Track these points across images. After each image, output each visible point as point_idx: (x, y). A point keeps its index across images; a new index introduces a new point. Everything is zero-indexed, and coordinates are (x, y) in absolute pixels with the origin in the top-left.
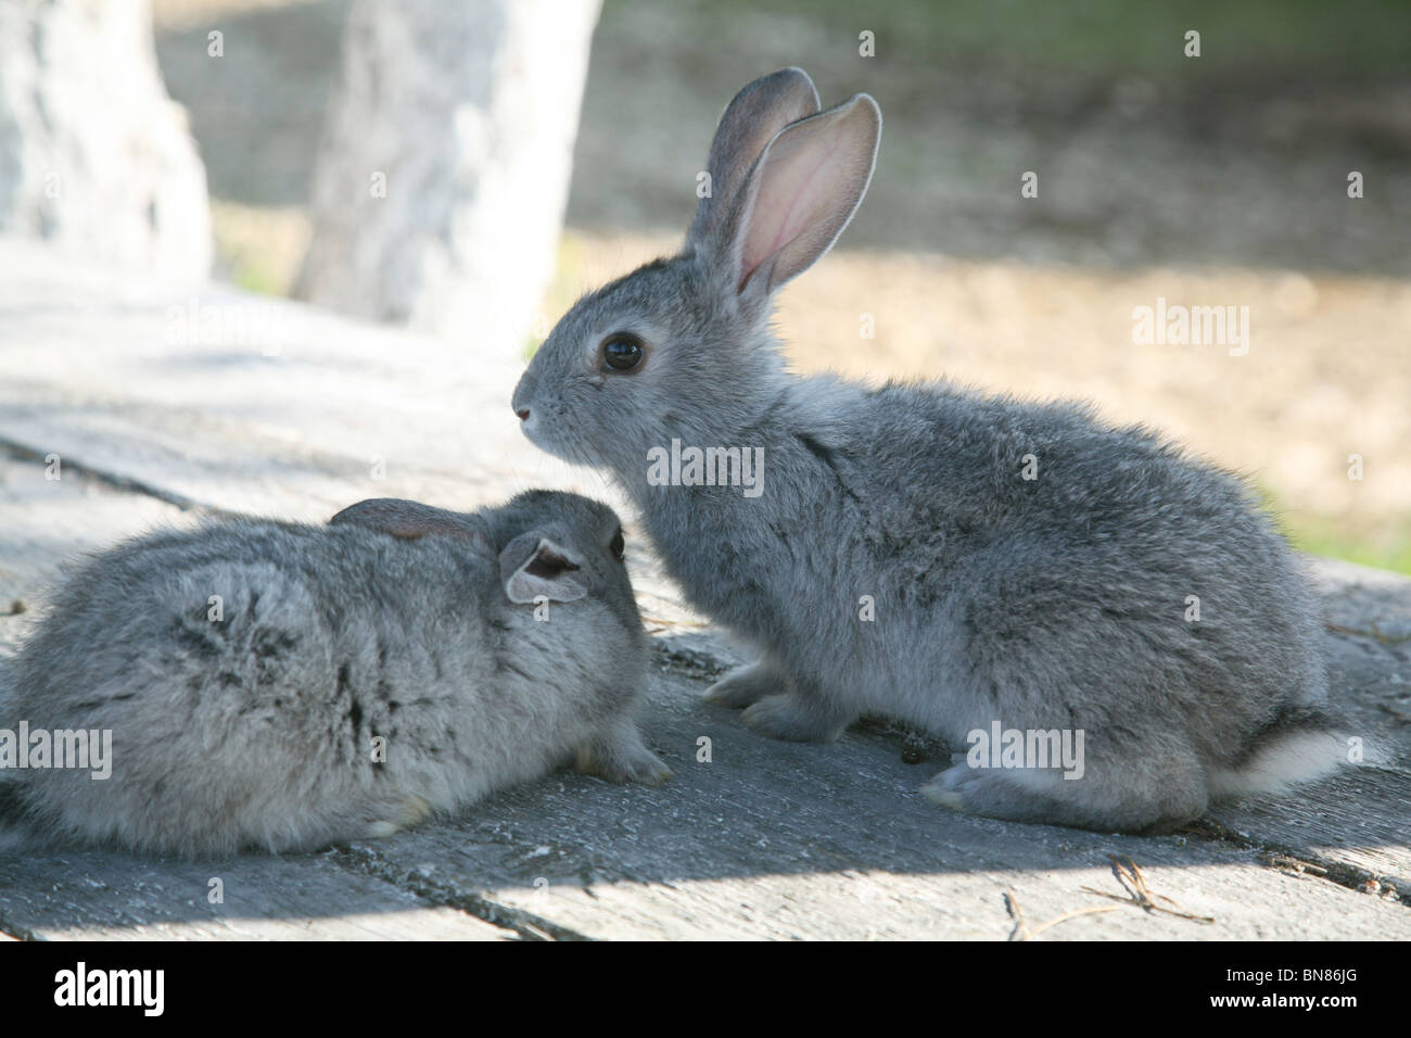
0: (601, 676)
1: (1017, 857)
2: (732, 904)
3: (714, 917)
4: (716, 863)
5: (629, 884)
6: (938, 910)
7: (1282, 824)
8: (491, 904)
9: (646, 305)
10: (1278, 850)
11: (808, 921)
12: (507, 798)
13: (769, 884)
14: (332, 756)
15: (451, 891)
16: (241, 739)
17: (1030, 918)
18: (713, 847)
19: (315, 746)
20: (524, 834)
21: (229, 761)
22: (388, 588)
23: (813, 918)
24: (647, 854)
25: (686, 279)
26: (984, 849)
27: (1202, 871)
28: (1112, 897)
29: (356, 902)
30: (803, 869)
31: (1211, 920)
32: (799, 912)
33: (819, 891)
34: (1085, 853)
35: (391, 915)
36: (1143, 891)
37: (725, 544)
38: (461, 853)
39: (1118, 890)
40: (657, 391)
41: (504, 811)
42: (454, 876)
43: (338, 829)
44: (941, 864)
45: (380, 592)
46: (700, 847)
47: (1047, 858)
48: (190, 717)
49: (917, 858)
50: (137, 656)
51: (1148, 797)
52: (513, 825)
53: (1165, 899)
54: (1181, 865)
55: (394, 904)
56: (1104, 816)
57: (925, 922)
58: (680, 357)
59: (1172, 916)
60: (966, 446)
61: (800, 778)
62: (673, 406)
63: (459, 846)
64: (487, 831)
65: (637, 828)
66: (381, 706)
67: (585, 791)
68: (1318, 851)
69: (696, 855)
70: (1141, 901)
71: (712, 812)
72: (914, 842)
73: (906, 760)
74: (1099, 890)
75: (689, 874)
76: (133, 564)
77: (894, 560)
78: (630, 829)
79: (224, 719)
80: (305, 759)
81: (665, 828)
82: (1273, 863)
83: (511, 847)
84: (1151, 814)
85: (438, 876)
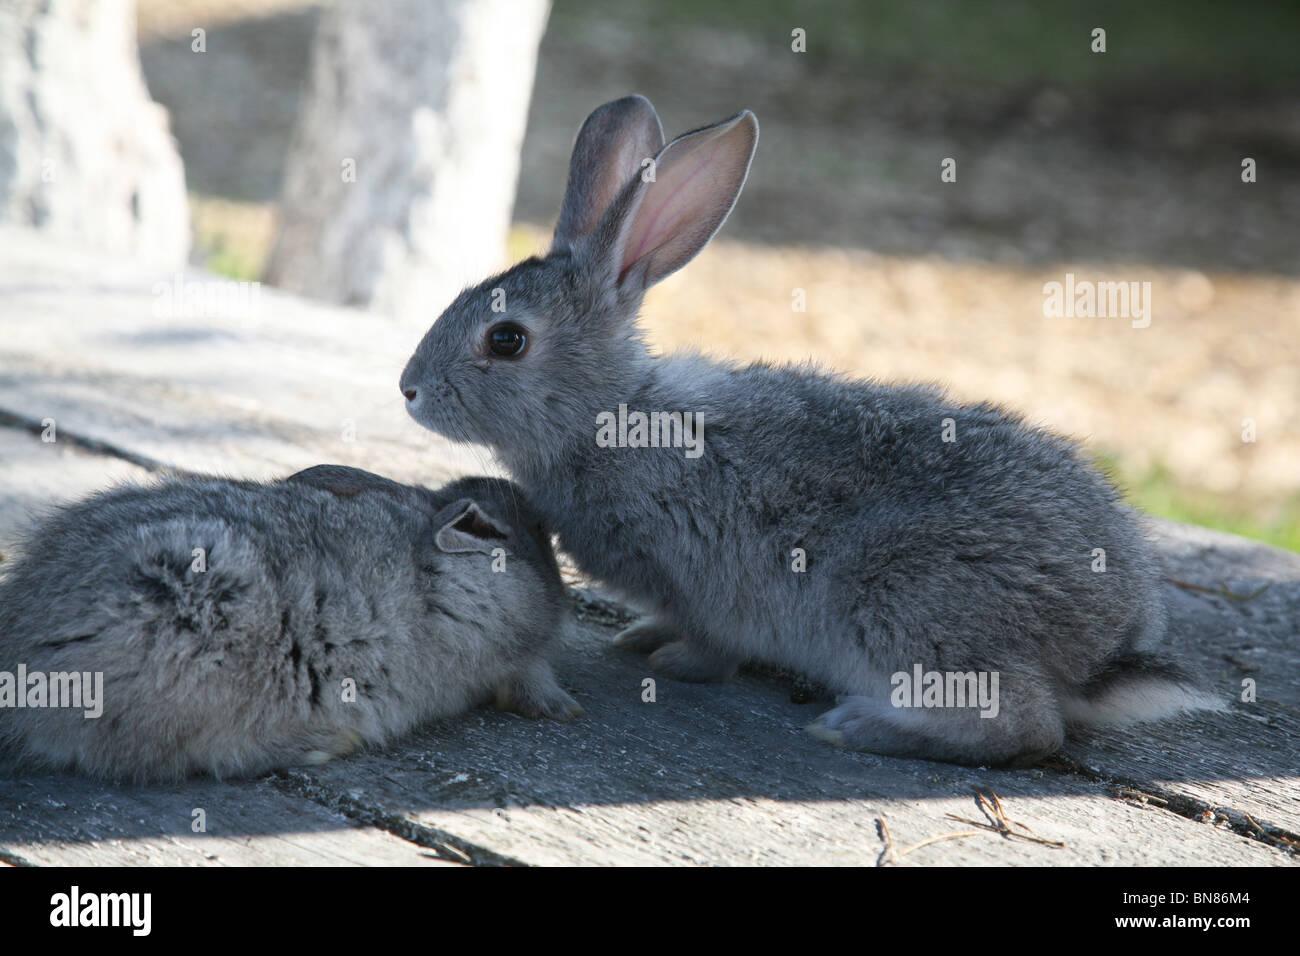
0: (521, 619)
1: (890, 788)
2: (631, 827)
3: (613, 838)
4: (618, 790)
5: (538, 808)
6: (815, 833)
7: (1129, 760)
8: (413, 825)
9: (529, 298)
10: (1126, 784)
11: (698, 842)
12: (433, 729)
13: (665, 809)
14: (276, 692)
15: (378, 812)
16: (192, 679)
17: (899, 841)
18: (616, 776)
19: (261, 684)
20: (446, 763)
21: (181, 700)
22: (330, 539)
23: (703, 840)
24: (556, 781)
25: (566, 275)
26: (861, 780)
27: (1056, 801)
28: (973, 823)
29: (291, 822)
30: (695, 795)
31: (1061, 844)
32: (690, 834)
33: (710, 816)
34: (951, 785)
35: (323, 834)
36: (1001, 818)
37: (611, 515)
38: (388, 779)
39: (979, 817)
40: (538, 375)
41: (429, 742)
42: (381, 800)
43: (278, 757)
44: (821, 792)
45: (322, 542)
46: (604, 776)
47: (917, 788)
48: (145, 658)
49: (800, 788)
50: (95, 600)
51: (1010, 730)
52: (436, 754)
53: (1021, 825)
54: (1037, 796)
55: (326, 824)
56: (971, 750)
57: (804, 844)
58: (561, 344)
59: (1026, 841)
60: (836, 424)
61: (698, 715)
62: (554, 388)
63: (387, 772)
64: (414, 760)
65: (548, 758)
66: (318, 646)
67: (503, 725)
68: (1161, 785)
69: (600, 783)
70: (1000, 828)
71: (617, 745)
72: (798, 772)
73: (794, 700)
74: (962, 817)
75: (593, 800)
76: (97, 516)
77: (773, 527)
78: (542, 759)
79: (178, 662)
80: (251, 697)
81: (574, 759)
82: (1120, 795)
83: (433, 774)
84: (1013, 747)
85: (366, 799)
